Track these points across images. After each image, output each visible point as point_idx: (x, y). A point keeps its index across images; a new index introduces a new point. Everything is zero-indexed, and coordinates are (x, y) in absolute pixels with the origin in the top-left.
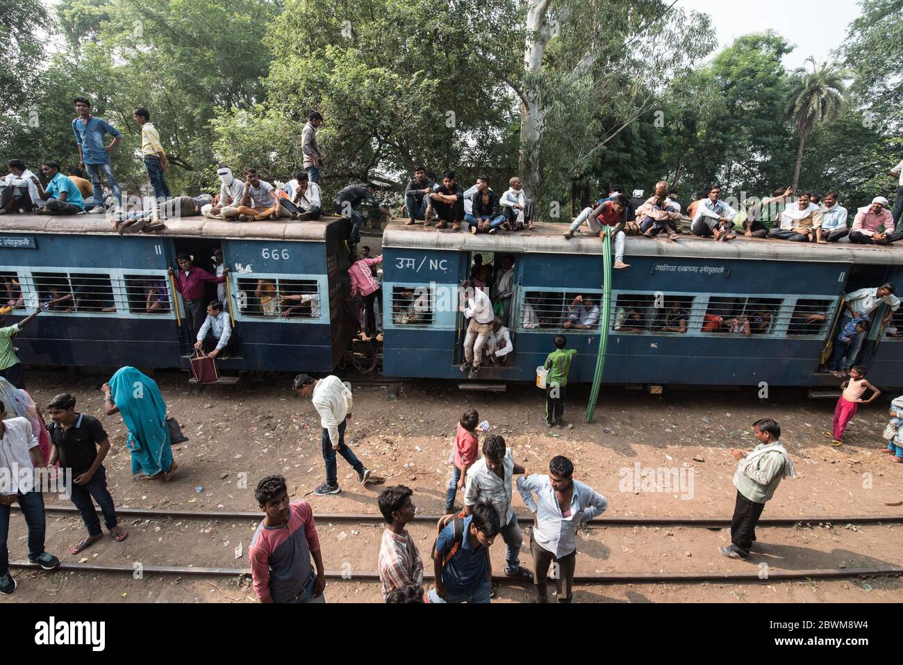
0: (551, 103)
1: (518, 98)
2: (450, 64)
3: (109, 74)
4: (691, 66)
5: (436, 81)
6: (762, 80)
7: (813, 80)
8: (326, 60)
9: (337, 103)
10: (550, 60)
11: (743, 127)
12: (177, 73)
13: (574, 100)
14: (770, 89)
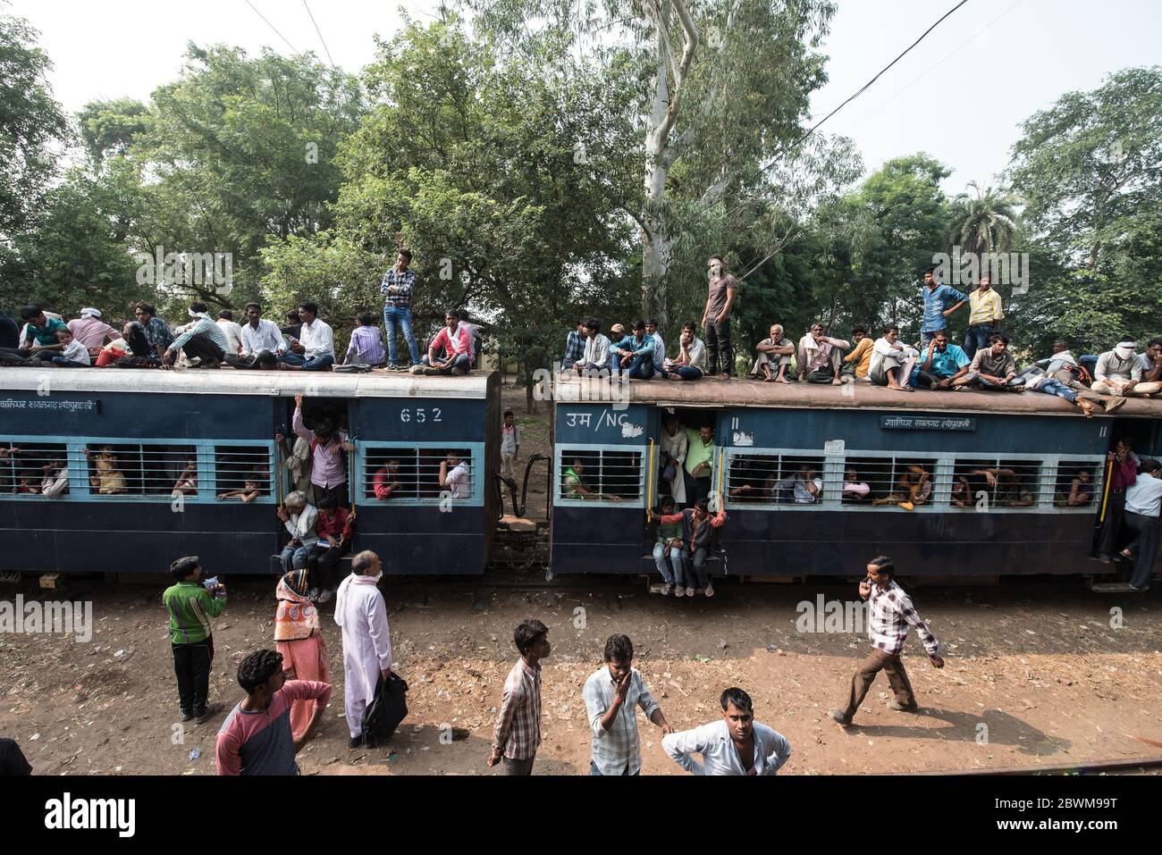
0: (678, 233)
1: (638, 226)
2: (558, 188)
3: (136, 193)
4: (838, 194)
5: (541, 208)
6: (920, 207)
7: (978, 207)
8: (409, 182)
9: (421, 232)
10: (675, 184)
11: (904, 259)
12: (223, 194)
13: (705, 231)
14: (930, 216)
